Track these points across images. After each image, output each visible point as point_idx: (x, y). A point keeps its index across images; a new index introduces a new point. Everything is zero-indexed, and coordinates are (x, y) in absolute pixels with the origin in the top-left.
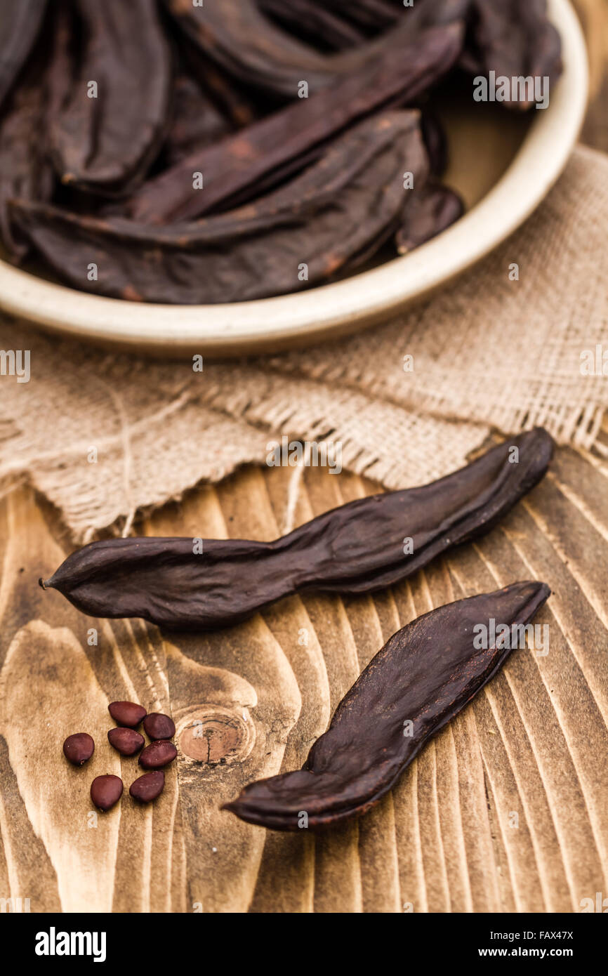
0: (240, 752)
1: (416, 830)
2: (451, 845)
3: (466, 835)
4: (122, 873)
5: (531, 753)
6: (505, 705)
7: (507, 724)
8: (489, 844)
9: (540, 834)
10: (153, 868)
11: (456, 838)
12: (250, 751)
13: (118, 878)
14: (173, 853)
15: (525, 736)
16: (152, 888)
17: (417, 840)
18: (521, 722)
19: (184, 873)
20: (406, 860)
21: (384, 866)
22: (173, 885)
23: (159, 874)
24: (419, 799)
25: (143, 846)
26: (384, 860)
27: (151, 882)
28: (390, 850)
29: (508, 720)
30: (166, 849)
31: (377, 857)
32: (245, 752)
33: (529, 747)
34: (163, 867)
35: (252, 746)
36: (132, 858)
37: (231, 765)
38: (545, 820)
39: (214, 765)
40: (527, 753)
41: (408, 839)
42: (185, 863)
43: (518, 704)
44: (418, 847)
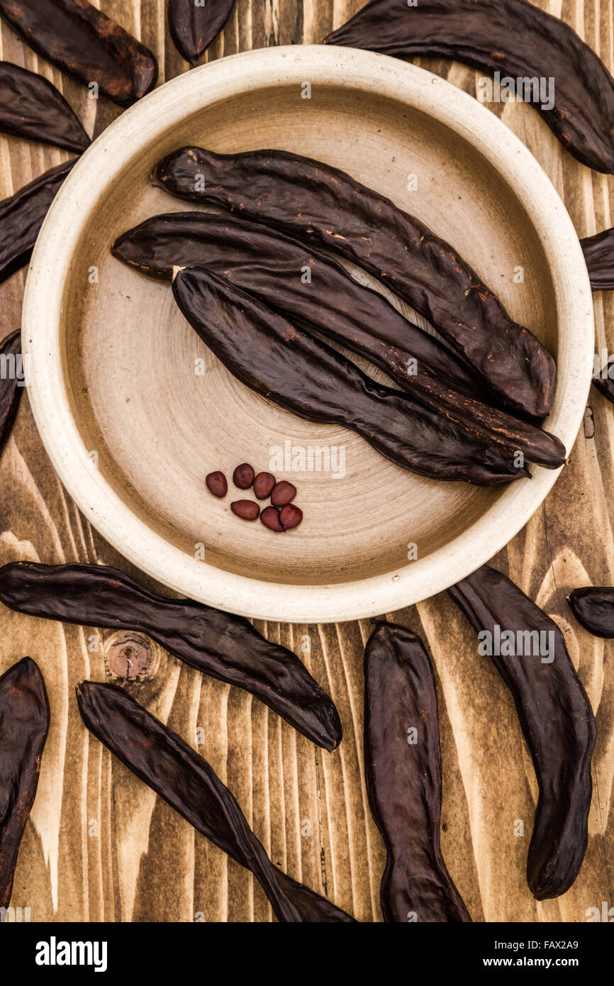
0: (150, 671)
1: (265, 753)
2: (288, 767)
3: (299, 759)
4: (69, 775)
5: (346, 689)
6: (331, 642)
7: (332, 661)
8: (314, 768)
9: (349, 763)
10: (90, 773)
11: (292, 762)
12: (156, 670)
13: (65, 780)
14: (103, 760)
15: (343, 673)
16: (88, 791)
17: (266, 762)
18: (341, 660)
19: (110, 779)
20: (258, 779)
21: (243, 783)
22: (103, 789)
23: (93, 778)
24: (269, 725)
25: (82, 752)
26: (243, 778)
27: (88, 786)
28: (247, 769)
29: (333, 656)
30: (98, 757)
31: (239, 775)
32: (153, 672)
33: (345, 684)
34: (96, 772)
35: (158, 666)
36: (75, 763)
37: (143, 683)
38: (352, 751)
39: (132, 682)
40: (344, 689)
41: (260, 760)
42: (111, 770)
43: (340, 643)
44: (267, 768)
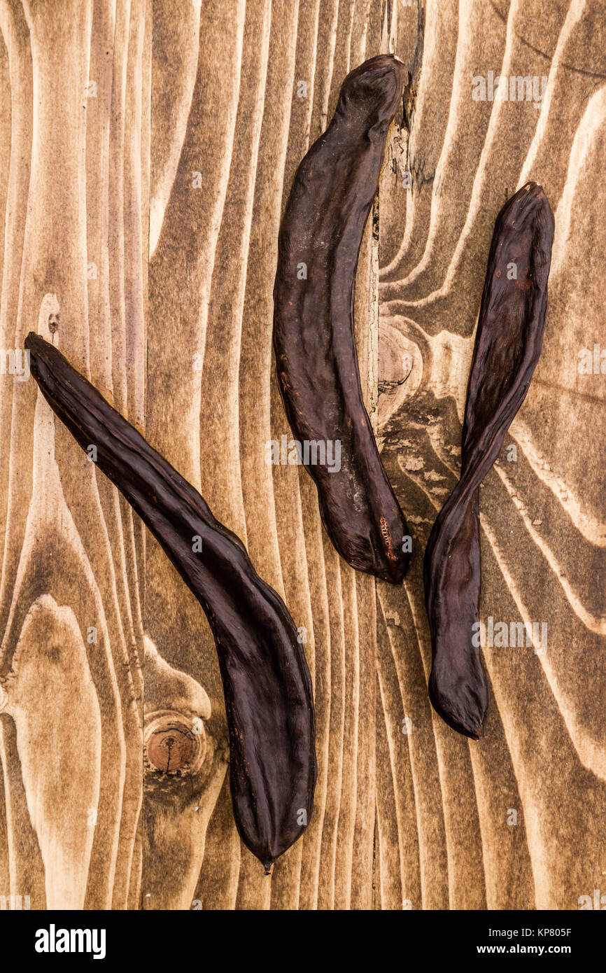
0: (193, 767)
1: (316, 871)
2: (341, 889)
3: (354, 881)
4: (94, 875)
5: (414, 805)
6: (401, 751)
7: (400, 772)
8: (370, 893)
10: (117, 874)
11: (346, 883)
12: (200, 766)
13: (90, 879)
14: (133, 861)
15: (412, 787)
16: (114, 894)
17: (316, 881)
18: (410, 772)
19: (139, 883)
20: (306, 899)
21: (288, 902)
22: (130, 894)
23: (121, 881)
24: (323, 839)
25: (111, 850)
26: (289, 897)
27: (114, 888)
28: (294, 887)
29: (401, 767)
30: (128, 857)
31: (284, 892)
32: (196, 767)
33: (413, 799)
34: (124, 874)
35: (202, 761)
36: (102, 861)
37: (184, 779)
38: (415, 876)
39: (172, 776)
40: (411, 805)
41: (309, 878)
42: (141, 873)
43: (411, 752)
44: (316, 888)
